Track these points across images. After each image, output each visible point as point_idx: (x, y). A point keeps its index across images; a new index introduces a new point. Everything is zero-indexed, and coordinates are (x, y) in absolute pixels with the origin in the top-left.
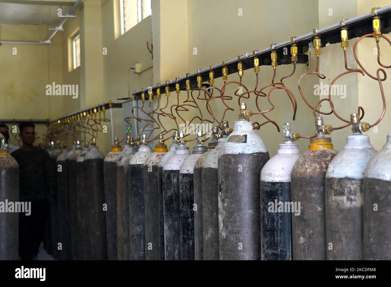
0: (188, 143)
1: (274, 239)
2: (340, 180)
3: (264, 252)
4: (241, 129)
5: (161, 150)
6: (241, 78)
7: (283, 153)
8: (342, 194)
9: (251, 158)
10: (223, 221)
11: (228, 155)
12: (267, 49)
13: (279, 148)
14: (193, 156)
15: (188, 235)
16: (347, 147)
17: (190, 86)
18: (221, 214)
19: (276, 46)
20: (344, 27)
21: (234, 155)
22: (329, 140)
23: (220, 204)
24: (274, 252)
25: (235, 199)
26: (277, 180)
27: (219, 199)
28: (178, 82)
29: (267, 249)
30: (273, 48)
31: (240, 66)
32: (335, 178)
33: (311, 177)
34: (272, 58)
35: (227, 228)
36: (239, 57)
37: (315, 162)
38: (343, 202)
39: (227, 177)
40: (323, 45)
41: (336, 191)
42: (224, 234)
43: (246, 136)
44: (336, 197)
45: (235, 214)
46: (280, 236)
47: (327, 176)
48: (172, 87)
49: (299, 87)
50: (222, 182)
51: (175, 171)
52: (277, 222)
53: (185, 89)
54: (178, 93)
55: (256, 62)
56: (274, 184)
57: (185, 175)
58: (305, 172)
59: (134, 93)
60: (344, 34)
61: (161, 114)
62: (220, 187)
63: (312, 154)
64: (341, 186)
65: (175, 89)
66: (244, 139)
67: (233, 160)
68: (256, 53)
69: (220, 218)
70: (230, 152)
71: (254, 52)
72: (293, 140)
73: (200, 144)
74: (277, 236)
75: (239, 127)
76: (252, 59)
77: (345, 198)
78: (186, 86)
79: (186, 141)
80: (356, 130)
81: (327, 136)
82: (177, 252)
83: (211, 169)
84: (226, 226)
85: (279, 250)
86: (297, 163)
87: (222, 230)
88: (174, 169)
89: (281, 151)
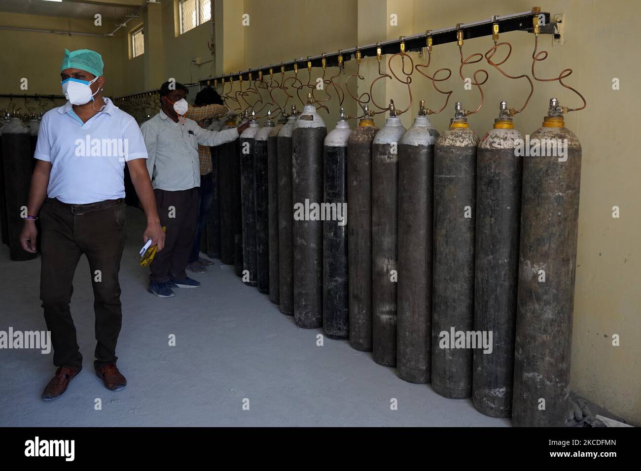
0: (258, 119)
1: (334, 184)
2: (384, 145)
3: (327, 192)
4: (309, 111)
5: (231, 123)
6: (296, 74)
7: (340, 128)
8: (385, 154)
9: (316, 130)
10: (297, 172)
11: (301, 128)
12: (319, 56)
13: (337, 125)
14: (264, 128)
15: (262, 183)
16: (387, 125)
17: (252, 78)
18: (295, 168)
19: (326, 54)
20: (379, 46)
21: (305, 128)
22: (372, 120)
23: (294, 161)
24: (333, 191)
25: (305, 157)
26: (337, 145)
27: (294, 158)
28: (241, 75)
29: (329, 190)
30: (324, 56)
31: (296, 66)
32: (380, 144)
33: (362, 143)
34: (323, 63)
35: (299, 177)
36: (295, 60)
37: (364, 134)
38: (385, 159)
39: (300, 143)
40: (362, 57)
41: (381, 152)
42: (297, 181)
43: (312, 116)
44: (381, 156)
45: (305, 168)
46: (338, 181)
47: (374, 143)
48: (236, 78)
49: (346, 84)
50: (296, 146)
51: (250, 139)
52: (336, 172)
53: (247, 80)
54: (241, 82)
55: (310, 64)
56: (334, 148)
57: (259, 142)
58: (358, 140)
59: (200, 80)
60: (379, 51)
61: (226, 98)
62: (295, 149)
63: (362, 129)
64: (384, 149)
65: (239, 79)
66: (311, 118)
67: (304, 132)
68: (309, 58)
69: (294, 170)
70: (302, 126)
71: (308, 57)
72: (345, 119)
73: (270, 120)
74: (336, 181)
75: (307, 110)
76: (306, 63)
77: (386, 156)
78: (249, 77)
79: (257, 118)
80: (393, 114)
81: (371, 117)
82: (251, 194)
83: (285, 138)
84: (298, 176)
85: (337, 191)
86: (352, 134)
87: (296, 178)
88: (249, 137)
89: (338, 127)
